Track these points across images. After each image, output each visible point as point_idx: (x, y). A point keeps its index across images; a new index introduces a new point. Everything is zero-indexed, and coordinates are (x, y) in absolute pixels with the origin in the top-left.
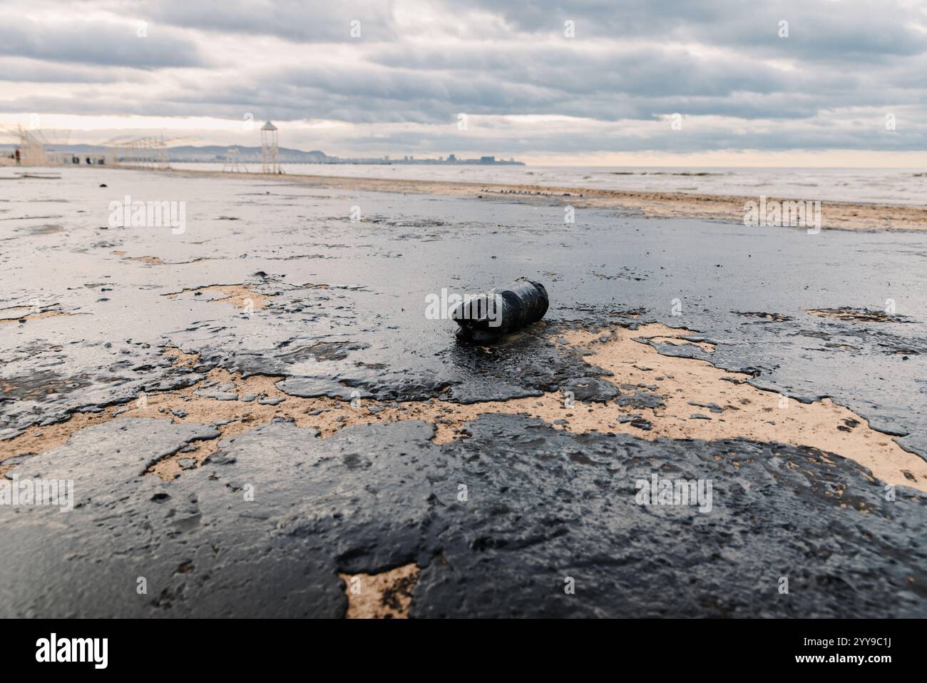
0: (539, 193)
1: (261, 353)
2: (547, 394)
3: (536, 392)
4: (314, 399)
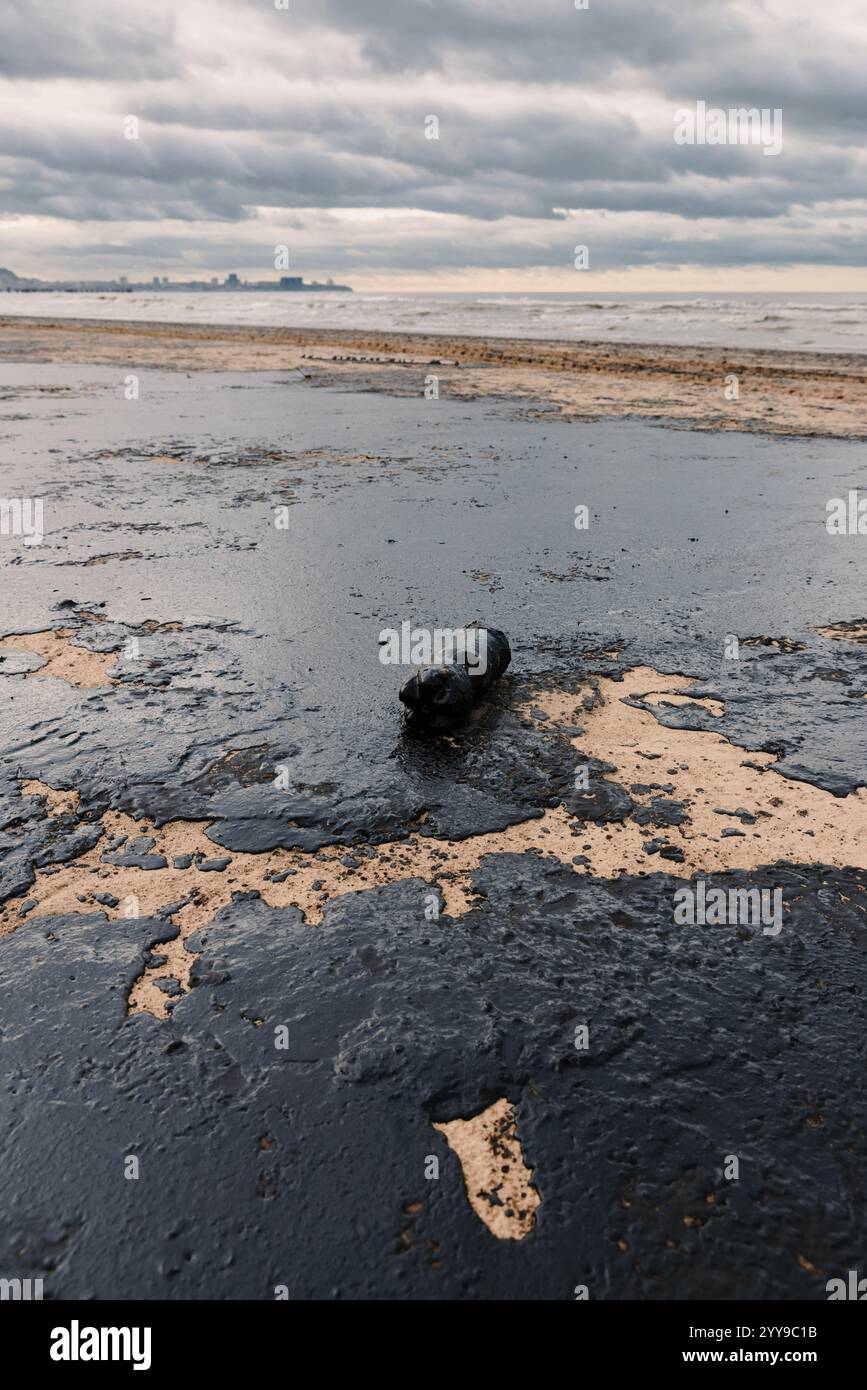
0: (392, 361)
1: (160, 779)
3: (532, 810)
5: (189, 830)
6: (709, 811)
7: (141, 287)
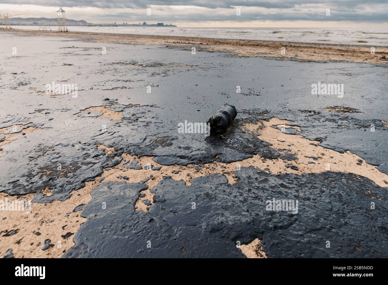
0: (190, 43)
1: (138, 145)
2: (254, 156)
3: (250, 155)
4: (172, 166)
5: (148, 159)
6: (303, 156)
7: (120, 25)
